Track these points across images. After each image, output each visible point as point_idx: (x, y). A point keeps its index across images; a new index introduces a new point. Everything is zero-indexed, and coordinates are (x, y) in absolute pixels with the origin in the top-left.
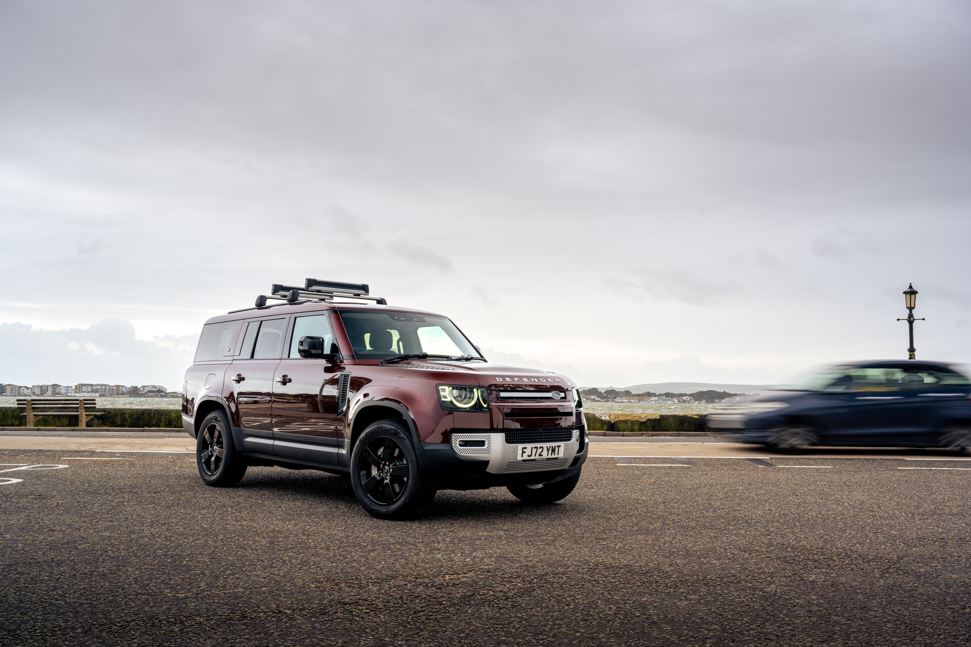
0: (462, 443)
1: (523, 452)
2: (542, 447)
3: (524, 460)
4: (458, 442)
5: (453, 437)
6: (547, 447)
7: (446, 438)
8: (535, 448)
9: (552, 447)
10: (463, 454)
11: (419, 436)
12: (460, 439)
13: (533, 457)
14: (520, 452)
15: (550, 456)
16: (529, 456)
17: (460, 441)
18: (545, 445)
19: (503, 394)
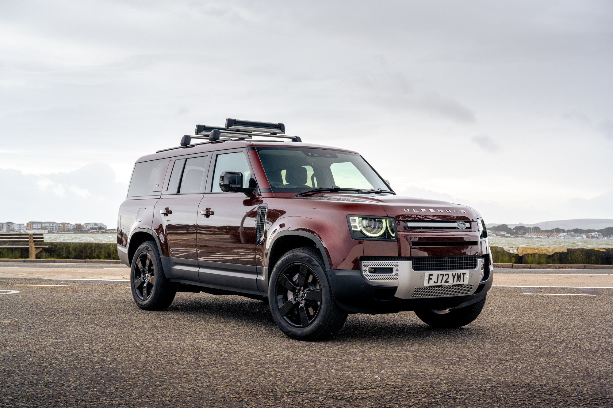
0: (371, 270)
1: (430, 279)
2: (448, 274)
3: (430, 287)
4: (367, 269)
5: (363, 264)
6: (453, 274)
7: (357, 265)
8: (441, 275)
9: (458, 274)
10: (373, 280)
11: (331, 264)
12: (369, 266)
13: (439, 284)
14: (427, 278)
15: (455, 283)
16: (435, 282)
17: (370, 268)
18: (450, 272)
19: (410, 224)
